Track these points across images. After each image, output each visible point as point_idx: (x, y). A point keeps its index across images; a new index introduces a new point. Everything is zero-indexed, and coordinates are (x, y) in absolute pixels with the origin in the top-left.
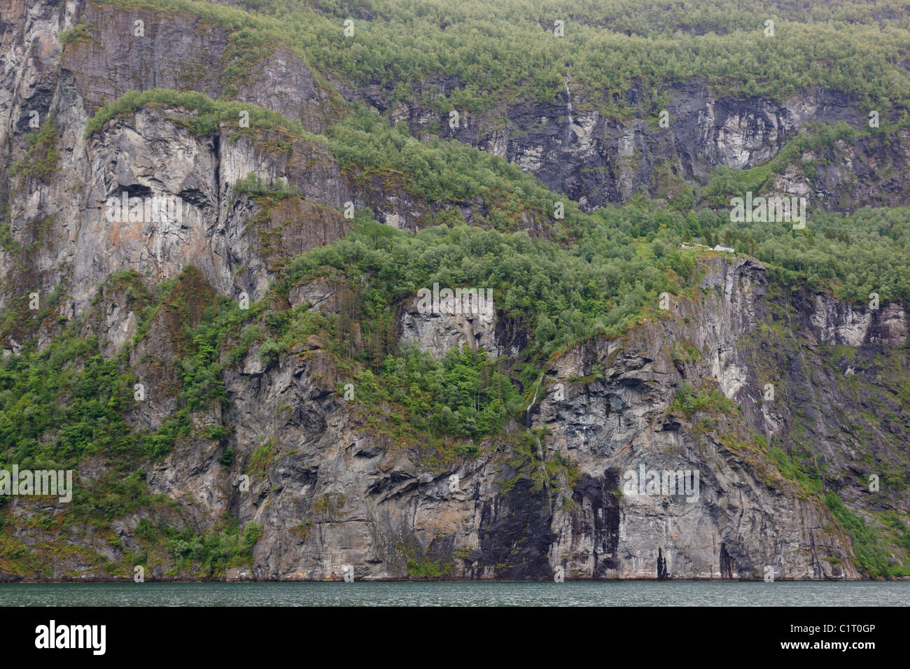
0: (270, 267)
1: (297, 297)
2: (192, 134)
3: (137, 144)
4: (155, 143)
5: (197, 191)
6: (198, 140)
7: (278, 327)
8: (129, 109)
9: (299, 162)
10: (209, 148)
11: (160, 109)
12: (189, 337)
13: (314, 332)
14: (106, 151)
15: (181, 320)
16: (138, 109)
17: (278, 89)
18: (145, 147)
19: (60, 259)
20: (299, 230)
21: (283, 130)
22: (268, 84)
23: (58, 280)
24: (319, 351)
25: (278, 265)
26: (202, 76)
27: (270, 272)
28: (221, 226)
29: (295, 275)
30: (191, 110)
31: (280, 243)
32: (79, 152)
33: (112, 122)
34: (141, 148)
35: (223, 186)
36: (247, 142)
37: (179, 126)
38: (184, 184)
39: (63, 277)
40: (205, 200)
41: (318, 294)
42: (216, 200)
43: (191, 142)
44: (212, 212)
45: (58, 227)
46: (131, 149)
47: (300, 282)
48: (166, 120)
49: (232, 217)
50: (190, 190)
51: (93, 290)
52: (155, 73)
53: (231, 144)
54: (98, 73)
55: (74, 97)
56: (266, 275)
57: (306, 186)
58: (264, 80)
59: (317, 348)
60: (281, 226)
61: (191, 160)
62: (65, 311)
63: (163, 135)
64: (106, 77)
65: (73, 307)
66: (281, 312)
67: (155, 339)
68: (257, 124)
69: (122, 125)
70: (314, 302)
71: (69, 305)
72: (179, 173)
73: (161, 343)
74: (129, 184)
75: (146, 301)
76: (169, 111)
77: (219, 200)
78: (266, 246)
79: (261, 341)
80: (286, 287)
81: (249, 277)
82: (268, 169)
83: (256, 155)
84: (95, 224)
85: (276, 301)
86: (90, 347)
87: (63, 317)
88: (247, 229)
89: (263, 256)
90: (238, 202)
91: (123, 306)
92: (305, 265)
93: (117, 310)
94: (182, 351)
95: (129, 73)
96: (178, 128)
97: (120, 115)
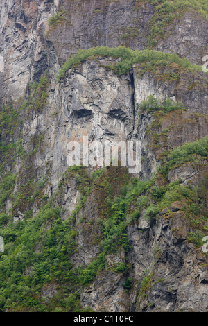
0: (158, 157)
1: (173, 176)
2: (116, 74)
3: (83, 83)
4: (94, 82)
5: (119, 110)
6: (120, 77)
7: (158, 196)
8: (79, 62)
9: (184, 86)
10: (127, 82)
11: (96, 60)
12: (110, 206)
13: (178, 199)
14: (67, 89)
15: (106, 195)
16: (83, 61)
17: (185, 38)
18: (88, 85)
19: (46, 160)
20: (180, 131)
21: (176, 65)
22: (178, 36)
23: (45, 172)
24: (178, 212)
25: (163, 156)
26: (135, 36)
27: (158, 160)
28: (135, 132)
29: (172, 161)
30: (117, 58)
31: (166, 141)
32: (57, 92)
33: (70, 71)
34: (86, 86)
35: (136, 105)
36: (149, 76)
37: (108, 69)
38: (111, 106)
39: (47, 171)
40: (125, 116)
41: (186, 173)
42: (132, 115)
43: (115, 79)
44: (130, 123)
45: (46, 140)
46: (80, 87)
47: (175, 166)
48: (100, 66)
49: (140, 125)
50: (115, 110)
51: (60, 178)
52: (105, 37)
53: (139, 78)
54: (68, 41)
55: (55, 58)
56: (156, 162)
57: (188, 102)
58: (175, 34)
59: (177, 210)
60: (168, 129)
61: (116, 91)
62: (47, 192)
63: (98, 76)
64: (73, 43)
65: (51, 189)
66: (162, 187)
67: (88, 207)
68: (157, 63)
69: (75, 72)
70: (184, 179)
71: (49, 188)
72: (109, 100)
73: (92, 210)
74: (78, 109)
75: (87, 183)
76: (103, 60)
77: (134, 115)
78: (156, 143)
79: (146, 206)
80: (167, 170)
81: (147, 164)
82: (163, 92)
83: (155, 84)
84: (62, 136)
85: (159, 179)
86: (54, 214)
87: (46, 196)
88: (146, 133)
89: (154, 150)
90: (143, 116)
91: (73, 187)
92: (179, 155)
93: (70, 189)
94: (104, 215)
95: (88, 39)
96: (107, 71)
97: (73, 67)
